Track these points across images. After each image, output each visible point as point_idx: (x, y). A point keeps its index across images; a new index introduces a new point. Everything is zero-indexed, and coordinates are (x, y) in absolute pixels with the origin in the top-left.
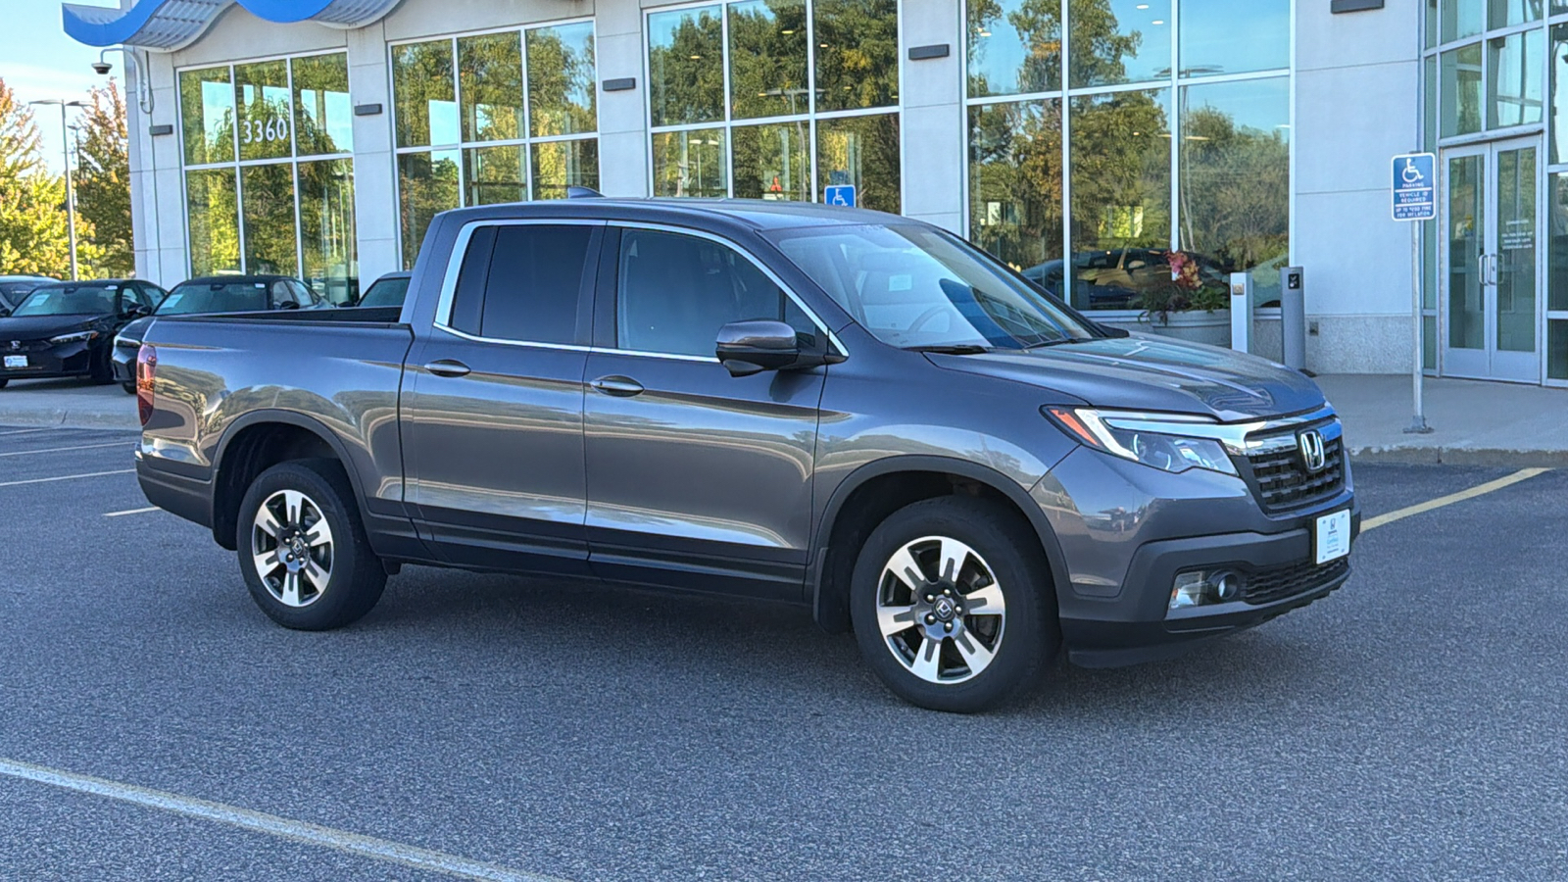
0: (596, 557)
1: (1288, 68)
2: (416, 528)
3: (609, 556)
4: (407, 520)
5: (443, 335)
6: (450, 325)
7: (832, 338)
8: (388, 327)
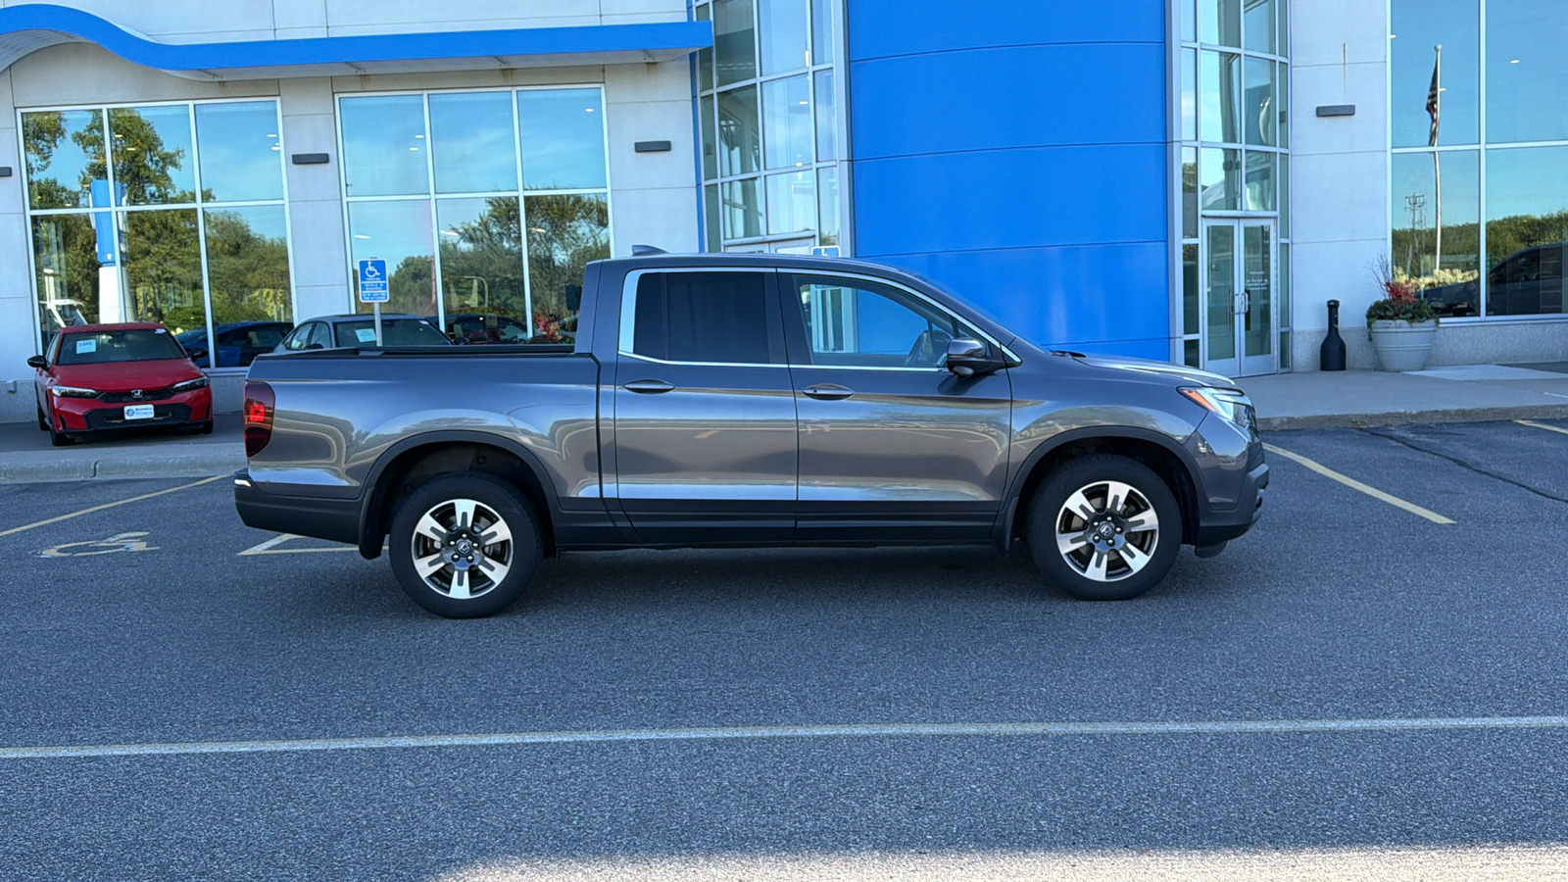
0: (801, 524)
1: (606, 187)
2: (612, 519)
3: (808, 522)
4: (605, 513)
5: (631, 361)
6: (635, 352)
7: (1004, 349)
8: (565, 356)
